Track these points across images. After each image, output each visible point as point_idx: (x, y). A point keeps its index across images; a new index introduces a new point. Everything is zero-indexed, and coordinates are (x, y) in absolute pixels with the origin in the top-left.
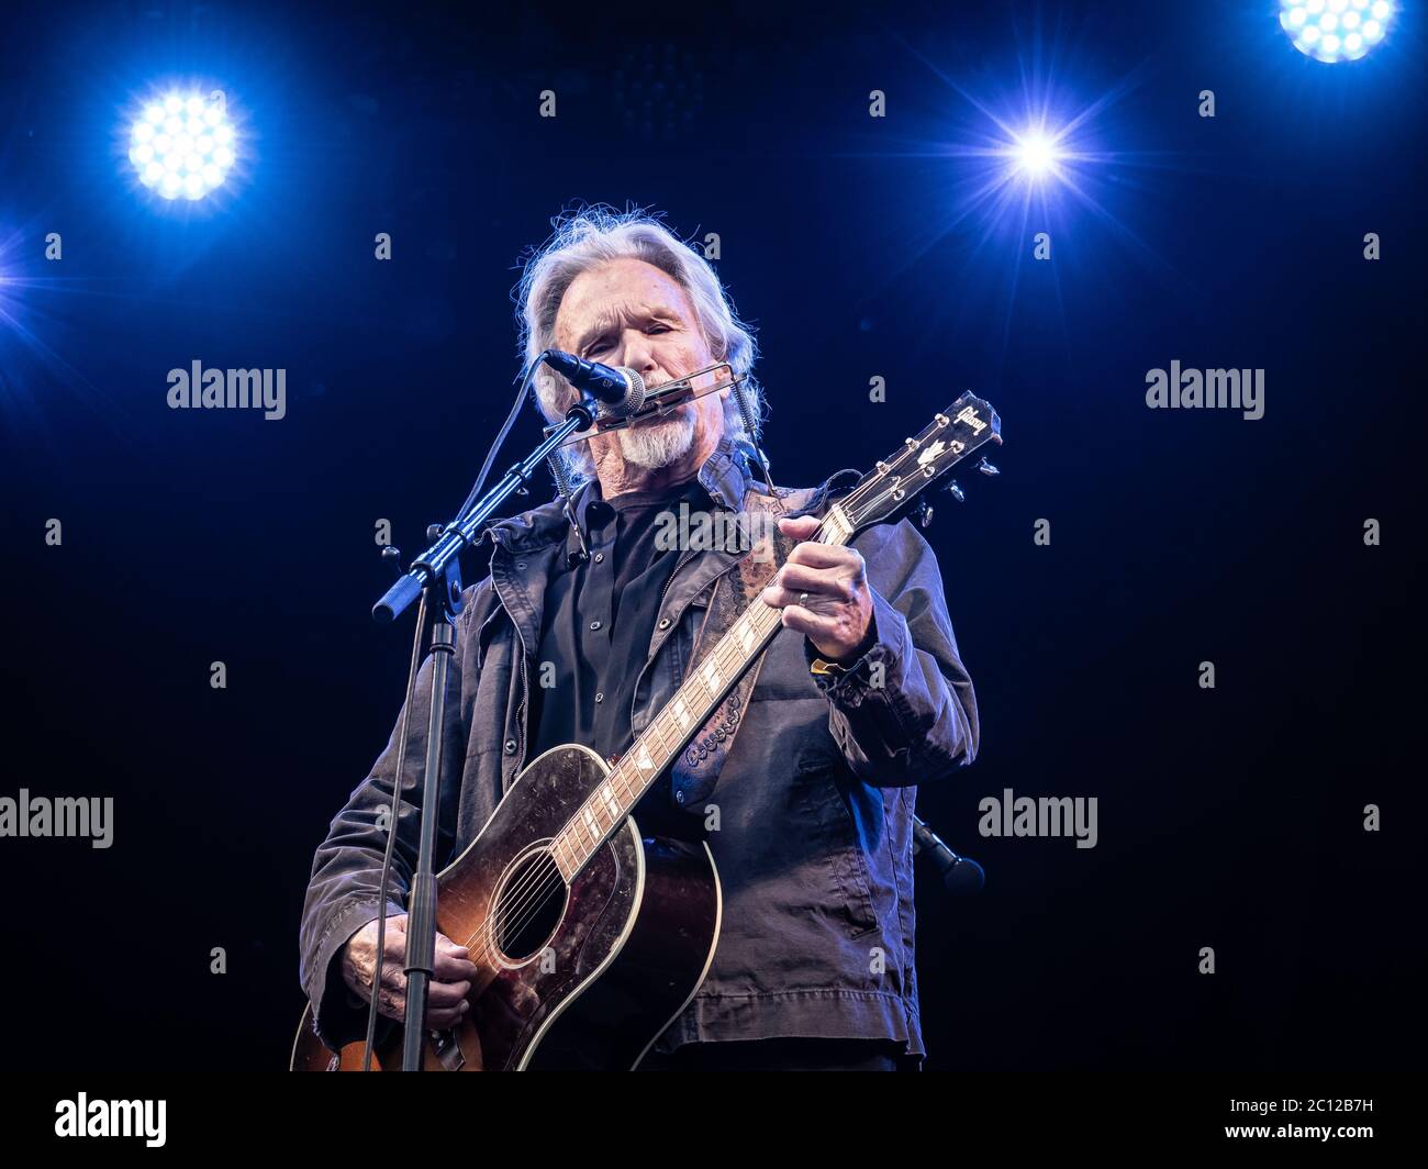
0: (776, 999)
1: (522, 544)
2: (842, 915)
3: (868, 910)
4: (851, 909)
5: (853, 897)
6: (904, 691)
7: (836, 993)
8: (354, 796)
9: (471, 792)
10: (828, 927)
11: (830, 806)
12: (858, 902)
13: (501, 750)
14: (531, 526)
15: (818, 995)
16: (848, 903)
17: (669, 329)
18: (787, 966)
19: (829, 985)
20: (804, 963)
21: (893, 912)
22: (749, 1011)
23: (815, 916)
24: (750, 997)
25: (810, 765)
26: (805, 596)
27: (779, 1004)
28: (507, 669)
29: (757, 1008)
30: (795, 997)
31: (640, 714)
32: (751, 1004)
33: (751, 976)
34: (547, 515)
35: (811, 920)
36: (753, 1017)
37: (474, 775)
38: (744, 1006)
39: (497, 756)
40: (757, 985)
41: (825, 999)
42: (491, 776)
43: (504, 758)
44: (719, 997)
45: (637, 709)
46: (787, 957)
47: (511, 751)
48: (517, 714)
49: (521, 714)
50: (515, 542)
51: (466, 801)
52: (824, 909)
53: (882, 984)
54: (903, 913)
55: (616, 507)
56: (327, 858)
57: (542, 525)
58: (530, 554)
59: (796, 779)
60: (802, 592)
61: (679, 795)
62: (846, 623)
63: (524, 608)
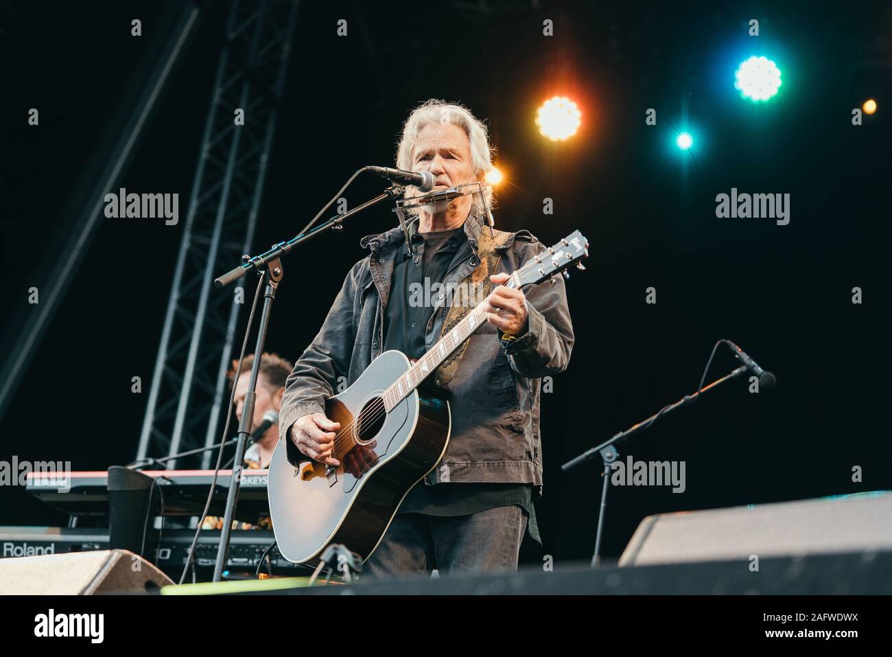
0: (478, 465)
1: (383, 249)
2: (510, 428)
3: (520, 426)
4: (514, 425)
5: (514, 420)
6: (538, 349)
7: (504, 463)
8: (305, 352)
9: (356, 360)
10: (503, 434)
11: (507, 380)
12: (516, 423)
13: (371, 345)
14: (388, 240)
15: (496, 465)
16: (512, 423)
17: (453, 158)
18: (484, 451)
19: (501, 460)
20: (491, 450)
21: (530, 425)
22: (466, 470)
23: (498, 430)
24: (467, 464)
25: (499, 362)
26: (498, 309)
27: (479, 467)
28: (374, 309)
29: (469, 469)
30: (486, 465)
31: (429, 336)
32: (467, 467)
33: (468, 454)
34: (395, 235)
35: (496, 431)
36: (468, 472)
37: (357, 353)
38: (464, 468)
39: (368, 348)
40: (471, 459)
41: (498, 466)
42: (366, 354)
43: (372, 350)
44: (454, 463)
45: (428, 334)
46: (484, 447)
47: (375, 347)
48: (378, 332)
49: (380, 332)
50: (380, 248)
51: (353, 364)
52: (502, 426)
53: (524, 457)
54: (534, 425)
55: (425, 237)
56: (293, 381)
57: (392, 240)
58: (386, 254)
59: (493, 369)
60: (497, 307)
61: (438, 382)
62: (515, 323)
63: (383, 284)
